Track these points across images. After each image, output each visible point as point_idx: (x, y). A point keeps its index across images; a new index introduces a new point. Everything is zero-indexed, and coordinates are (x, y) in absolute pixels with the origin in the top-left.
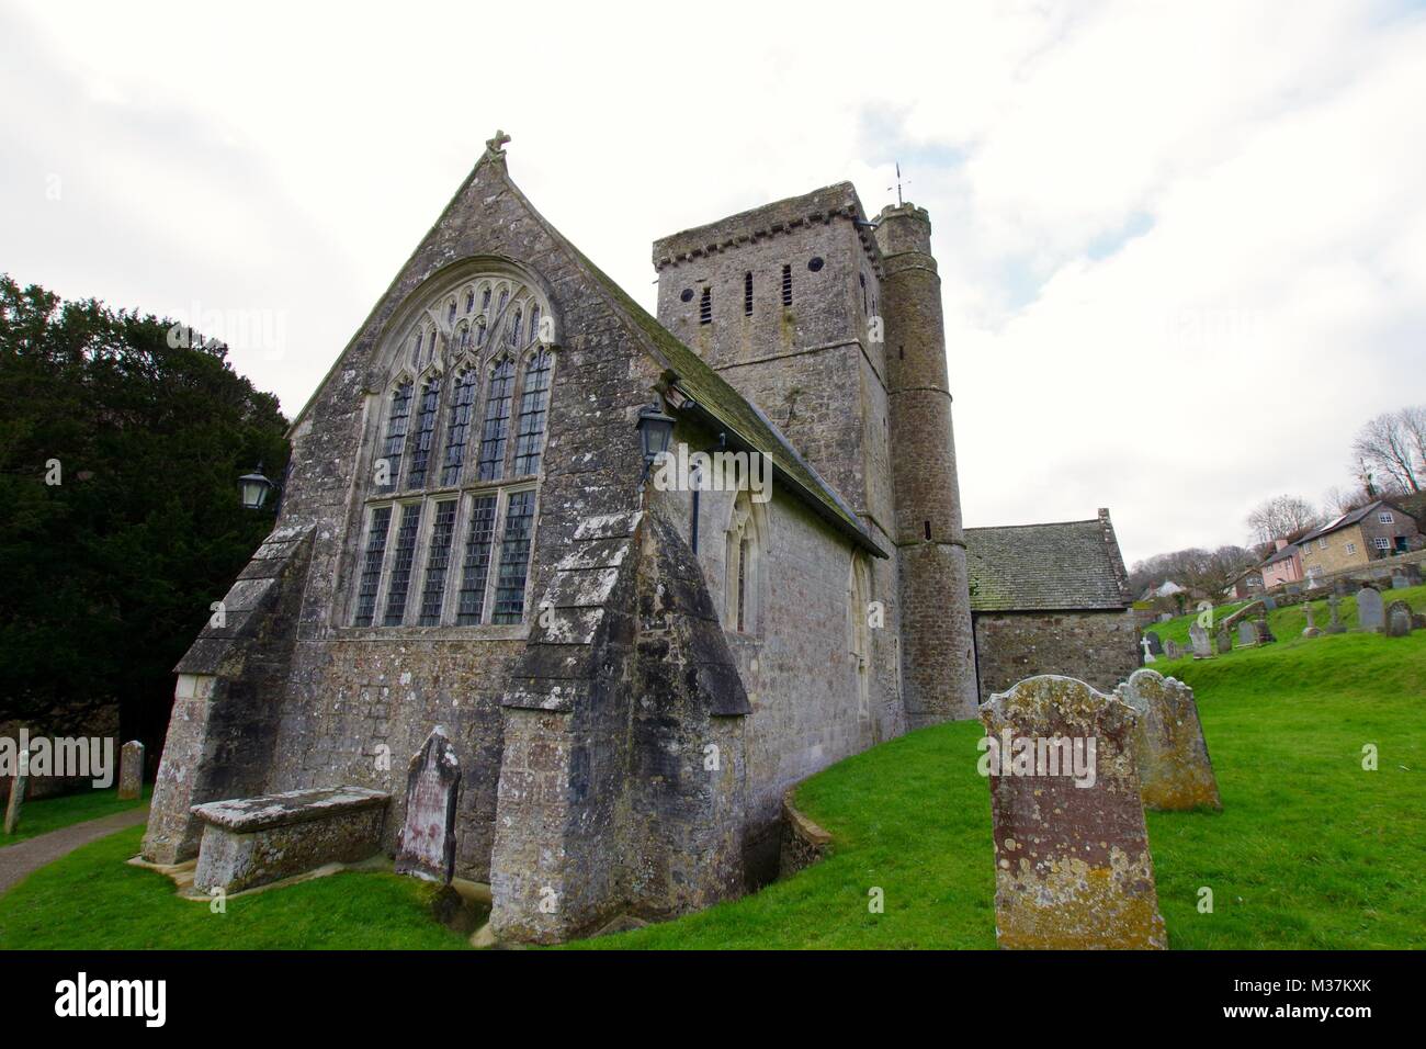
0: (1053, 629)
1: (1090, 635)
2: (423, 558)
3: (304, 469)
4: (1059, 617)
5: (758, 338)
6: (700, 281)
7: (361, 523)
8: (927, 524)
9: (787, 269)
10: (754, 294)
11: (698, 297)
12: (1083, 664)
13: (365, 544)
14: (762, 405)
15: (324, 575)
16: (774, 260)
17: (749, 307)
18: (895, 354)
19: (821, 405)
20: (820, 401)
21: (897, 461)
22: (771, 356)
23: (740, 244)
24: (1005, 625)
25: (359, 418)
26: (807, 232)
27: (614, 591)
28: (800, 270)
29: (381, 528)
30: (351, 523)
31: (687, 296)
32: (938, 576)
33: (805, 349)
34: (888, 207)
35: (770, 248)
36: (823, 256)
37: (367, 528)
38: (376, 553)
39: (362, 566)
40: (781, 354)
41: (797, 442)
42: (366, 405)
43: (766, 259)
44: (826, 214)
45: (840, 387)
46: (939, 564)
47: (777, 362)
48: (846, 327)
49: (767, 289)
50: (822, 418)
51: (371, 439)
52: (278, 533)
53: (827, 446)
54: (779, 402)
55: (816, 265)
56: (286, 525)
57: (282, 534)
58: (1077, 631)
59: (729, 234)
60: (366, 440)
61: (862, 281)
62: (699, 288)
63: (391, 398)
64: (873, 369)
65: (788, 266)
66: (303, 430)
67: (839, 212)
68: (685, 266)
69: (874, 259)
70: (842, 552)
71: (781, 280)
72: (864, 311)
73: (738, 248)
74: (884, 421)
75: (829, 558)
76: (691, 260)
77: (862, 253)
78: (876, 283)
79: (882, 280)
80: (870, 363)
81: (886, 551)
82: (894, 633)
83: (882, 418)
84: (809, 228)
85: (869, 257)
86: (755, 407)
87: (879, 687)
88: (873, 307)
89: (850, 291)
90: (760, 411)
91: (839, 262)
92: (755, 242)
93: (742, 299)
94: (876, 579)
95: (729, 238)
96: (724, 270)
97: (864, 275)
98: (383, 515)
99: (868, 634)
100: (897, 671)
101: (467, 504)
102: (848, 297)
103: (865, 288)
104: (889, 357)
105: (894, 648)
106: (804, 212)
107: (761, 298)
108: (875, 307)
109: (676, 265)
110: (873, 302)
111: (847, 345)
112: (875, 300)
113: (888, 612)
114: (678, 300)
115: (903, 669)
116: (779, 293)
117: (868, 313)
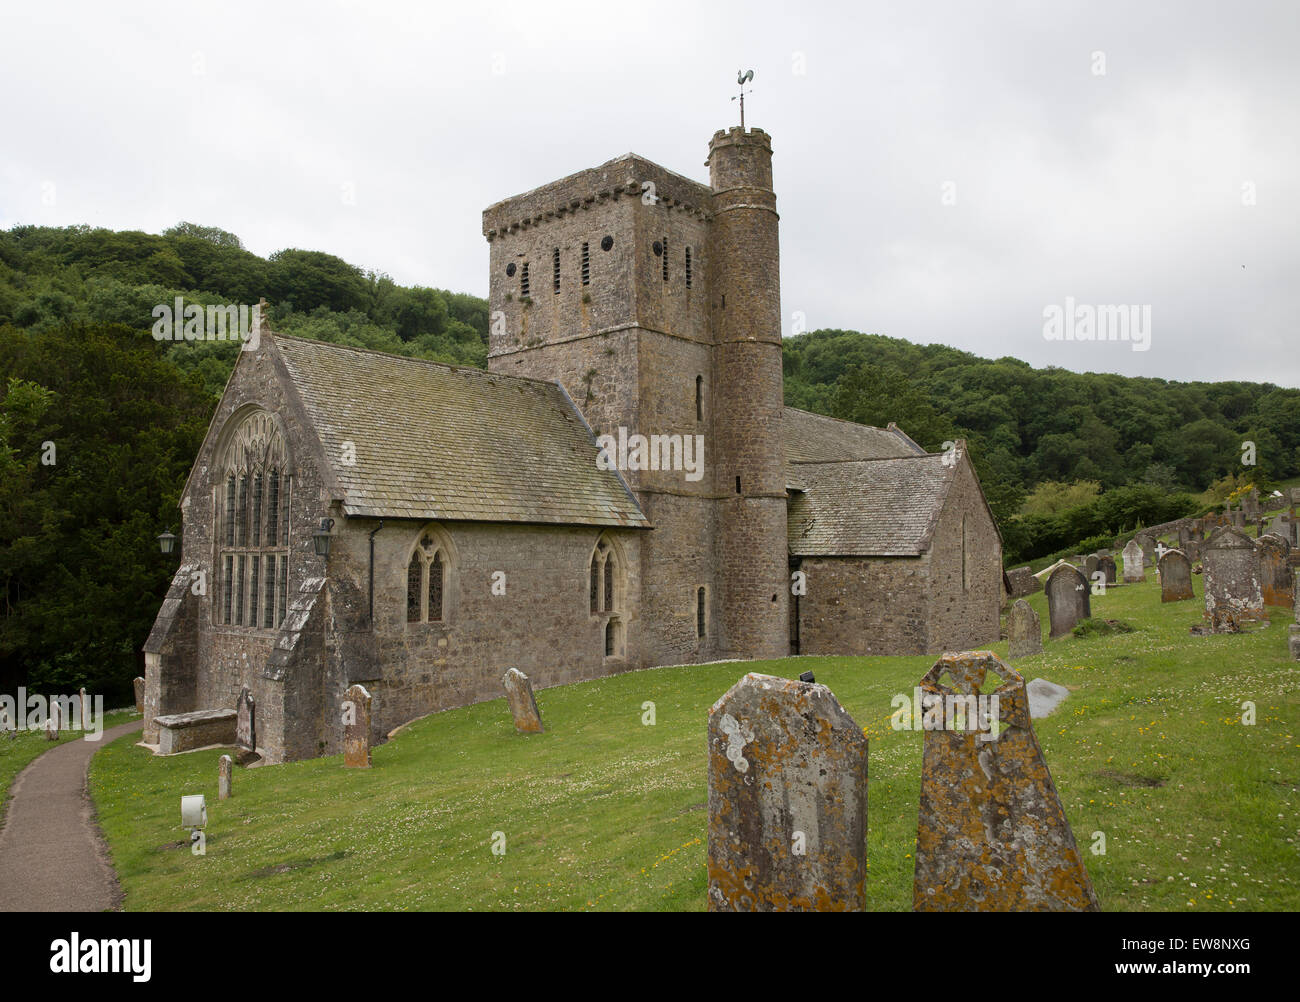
0: (863, 574)
1: (891, 579)
3: (190, 529)
4: (868, 562)
5: (564, 317)
6: (520, 256)
7: (221, 565)
8: (738, 478)
9: (586, 247)
10: (561, 273)
11: (519, 272)
12: (882, 605)
13: (224, 577)
14: (567, 384)
16: (575, 237)
17: (557, 285)
18: (719, 303)
19: (610, 387)
20: (609, 383)
21: (718, 415)
22: (570, 338)
23: (549, 219)
24: (823, 569)
25: (211, 498)
26: (601, 208)
28: (595, 248)
29: (230, 569)
30: (215, 565)
31: (511, 271)
32: (744, 529)
33: (600, 331)
34: (717, 135)
35: (572, 224)
36: (613, 235)
37: (224, 568)
38: (229, 582)
39: (224, 589)
40: (580, 335)
41: (592, 422)
42: (214, 491)
43: (569, 232)
44: (612, 192)
45: (624, 370)
46: (746, 517)
47: (578, 343)
48: (629, 310)
49: (570, 267)
50: (612, 398)
51: (220, 512)
52: (182, 569)
53: (614, 426)
54: (578, 383)
55: (607, 244)
56: (187, 563)
57: (184, 569)
58: (881, 575)
59: (539, 209)
60: (217, 514)
61: (659, 249)
62: (520, 263)
63: (227, 485)
64: (673, 337)
65: (586, 244)
66: (187, 502)
67: (623, 190)
68: (509, 238)
69: (688, 208)
70: (581, 538)
71: (581, 259)
72: (662, 280)
73: (548, 222)
74: (699, 379)
75: (555, 548)
76: (513, 233)
77: (666, 213)
78: (699, 228)
79: (709, 221)
80: (664, 334)
81: (647, 524)
82: (698, 582)
83: (694, 378)
84: (602, 204)
85: (680, 211)
86: (562, 386)
87: (653, 634)
88: (688, 261)
89: (633, 273)
90: (566, 390)
91: (626, 241)
92: (560, 217)
93: (552, 277)
94: (654, 543)
95: (539, 213)
96: (538, 245)
97: (665, 238)
98: (230, 559)
99: (629, 594)
100: (701, 615)
101: (265, 560)
102: (631, 279)
103: (665, 253)
104: (715, 307)
105: (696, 596)
106: (595, 189)
107: (566, 277)
108: (692, 259)
109: (502, 237)
110: (688, 256)
111: (629, 329)
112: (692, 252)
113: (685, 566)
114: (505, 274)
115: (715, 612)
116: (579, 272)
117: (672, 277)
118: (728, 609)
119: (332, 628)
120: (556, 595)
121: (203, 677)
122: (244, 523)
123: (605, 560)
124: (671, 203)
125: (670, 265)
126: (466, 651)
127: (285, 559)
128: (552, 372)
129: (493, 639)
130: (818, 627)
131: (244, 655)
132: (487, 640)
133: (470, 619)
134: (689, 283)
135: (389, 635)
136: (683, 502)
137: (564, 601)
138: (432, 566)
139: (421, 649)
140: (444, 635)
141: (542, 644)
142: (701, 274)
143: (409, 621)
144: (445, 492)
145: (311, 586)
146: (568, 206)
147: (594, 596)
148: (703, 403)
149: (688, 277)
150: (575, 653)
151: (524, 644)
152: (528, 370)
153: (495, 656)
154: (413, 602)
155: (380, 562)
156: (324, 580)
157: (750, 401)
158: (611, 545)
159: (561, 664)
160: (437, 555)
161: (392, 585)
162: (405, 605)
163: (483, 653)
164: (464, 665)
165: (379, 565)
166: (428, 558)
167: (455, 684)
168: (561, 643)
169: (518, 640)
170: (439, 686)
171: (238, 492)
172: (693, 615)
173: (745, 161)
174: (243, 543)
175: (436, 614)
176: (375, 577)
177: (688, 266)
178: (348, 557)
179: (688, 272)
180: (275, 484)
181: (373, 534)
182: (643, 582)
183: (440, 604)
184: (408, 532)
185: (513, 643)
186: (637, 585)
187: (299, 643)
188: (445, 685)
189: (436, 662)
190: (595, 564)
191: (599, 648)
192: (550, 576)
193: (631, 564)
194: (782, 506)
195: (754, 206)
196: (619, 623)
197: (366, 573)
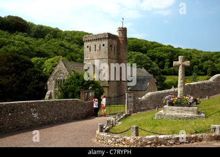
4: (139, 91)
5: (96, 55)
9: (100, 45)
18: (119, 54)
22: (97, 58)
26: (103, 40)
32: (122, 86)
33: (102, 58)
35: (98, 42)
42: (53, 81)
44: (105, 38)
48: (107, 55)
49: (97, 48)
55: (104, 45)
57: (48, 92)
62: (89, 46)
64: (112, 59)
66: (48, 83)
72: (111, 51)
78: (116, 42)
82: (115, 94)
85: (114, 40)
91: (106, 45)
92: (96, 40)
93: (95, 49)
94: (110, 88)
95: (93, 39)
96: (92, 44)
97: (112, 44)
102: (107, 51)
106: (102, 37)
108: (115, 47)
109: (86, 41)
111: (107, 58)
113: (113, 91)
116: (99, 49)
125: (112, 48)
136: (113, 82)
149: (115, 50)
152: (91, 62)
173: (123, 32)
193: (107, 91)
194: (127, 83)
195: (124, 39)
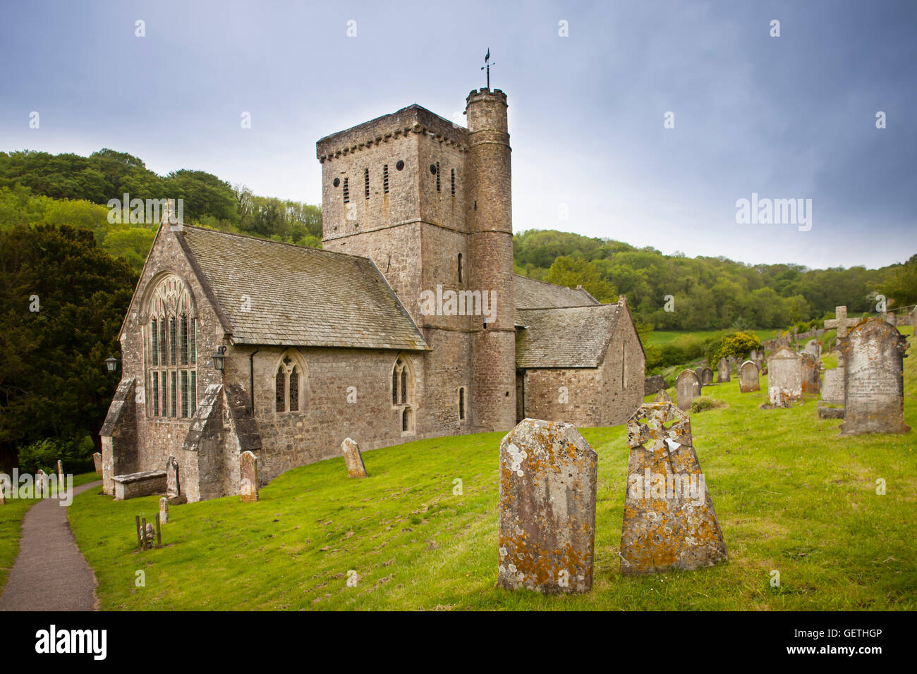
0: (562, 378)
1: (579, 382)
2: (170, 393)
3: (127, 355)
4: (565, 371)
5: (372, 214)
6: (343, 173)
7: (150, 377)
9: (386, 168)
10: (370, 185)
11: (342, 184)
12: (573, 398)
13: (153, 386)
14: (375, 259)
15: (141, 399)
16: (379, 161)
17: (367, 193)
18: (473, 207)
19: (403, 260)
20: (403, 258)
21: (472, 279)
22: (376, 228)
23: (361, 148)
24: (538, 375)
25: (141, 334)
26: (396, 141)
27: (211, 414)
28: (392, 168)
29: (156, 381)
30: (146, 378)
31: (336, 183)
34: (472, 93)
36: (404, 160)
37: (152, 380)
38: (156, 389)
39: (152, 394)
40: (382, 227)
41: (392, 282)
42: (142, 330)
43: (376, 159)
44: (403, 131)
45: (412, 249)
46: (490, 344)
47: (382, 231)
48: (415, 210)
49: (376, 182)
50: (404, 268)
51: (147, 343)
52: (123, 381)
53: (406, 286)
54: (383, 257)
55: (400, 166)
56: (125, 378)
58: (573, 379)
59: (355, 141)
60: (145, 345)
61: (434, 170)
62: (342, 178)
63: (151, 326)
64: (443, 228)
65: (387, 166)
66: (123, 337)
67: (410, 130)
68: (335, 161)
69: (453, 143)
70: (387, 357)
71: (383, 176)
72: (436, 191)
73: (361, 150)
74: (460, 256)
75: (370, 364)
76: (337, 157)
77: (438, 146)
78: (459, 156)
79: (466, 152)
80: (438, 226)
81: (428, 348)
82: (459, 385)
83: (457, 255)
84: (396, 139)
85: (447, 145)
86: (373, 260)
87: (432, 417)
88: (453, 178)
89: (417, 185)
90: (375, 262)
91: (412, 164)
92: (369, 147)
93: (364, 188)
94: (432, 360)
95: (354, 144)
96: (354, 166)
97: (438, 163)
98: (156, 374)
99: (417, 392)
100: (461, 404)
101: (180, 374)
102: (417, 189)
103: (438, 173)
104: (470, 208)
105: (459, 393)
106: (391, 128)
107: (373, 188)
108: (456, 177)
109: (330, 160)
110: (453, 175)
111: (415, 222)
112: (455, 172)
113: (451, 375)
114: (333, 185)
115: (471, 403)
116: (382, 184)
117: (443, 189)
118: (478, 401)
119: (228, 417)
120: (371, 393)
121: (142, 450)
122: (164, 350)
123: (402, 371)
124: (442, 139)
125: (441, 181)
126: (315, 429)
127: (194, 373)
128: (365, 251)
129: (332, 422)
130: (534, 412)
131: (169, 436)
132: (328, 422)
133: (317, 409)
134: (453, 193)
135: (265, 421)
136: (449, 334)
137: (375, 397)
138: (291, 376)
139: (286, 428)
140: (301, 420)
141: (364, 424)
142: (461, 187)
143: (277, 411)
144: (298, 329)
145: (213, 390)
146: (374, 139)
147: (395, 394)
148: (462, 271)
149: (453, 189)
150: (384, 430)
151: (351, 424)
152: (350, 249)
153: (333, 433)
154: (280, 399)
155: (257, 374)
156: (221, 386)
157: (492, 270)
158: (405, 362)
159: (375, 437)
160: (294, 369)
161: (266, 388)
162: (274, 401)
163: (325, 430)
164: (313, 439)
165: (257, 376)
166: (289, 371)
167: (308, 450)
168: (375, 423)
169: (348, 422)
170: (299, 452)
171: (159, 330)
172: (457, 405)
173: (490, 112)
174: (165, 362)
175: (294, 407)
176: (255, 384)
177: (453, 181)
178: (236, 371)
179: (453, 185)
180: (185, 324)
181: (252, 356)
182: (426, 386)
183: (297, 400)
184: (274, 354)
185: (345, 424)
186: (422, 387)
187: (206, 426)
188: (302, 451)
189: (296, 437)
190: (395, 374)
191: (399, 426)
192: (367, 381)
193: (418, 374)
194: (512, 336)
195: (496, 142)
196: (410, 410)
197: (248, 381)
